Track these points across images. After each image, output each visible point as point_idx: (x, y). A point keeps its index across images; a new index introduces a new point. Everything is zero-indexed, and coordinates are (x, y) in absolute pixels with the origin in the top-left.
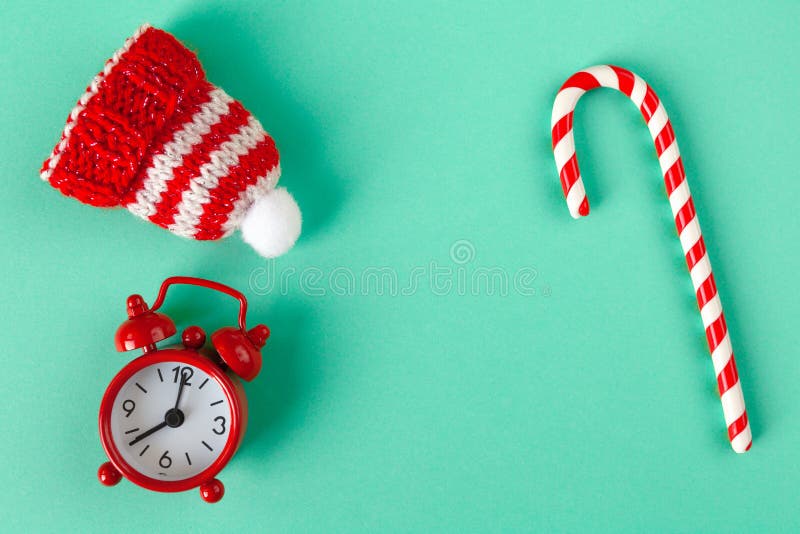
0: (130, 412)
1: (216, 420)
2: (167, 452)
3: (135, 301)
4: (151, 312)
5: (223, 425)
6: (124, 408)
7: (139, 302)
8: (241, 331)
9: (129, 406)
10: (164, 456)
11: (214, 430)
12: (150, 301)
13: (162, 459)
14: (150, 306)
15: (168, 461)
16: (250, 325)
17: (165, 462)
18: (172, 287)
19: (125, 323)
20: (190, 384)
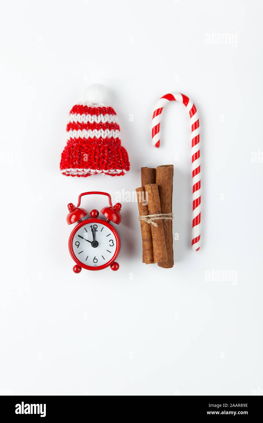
0: (78, 246)
1: (110, 241)
2: (95, 257)
3: (71, 206)
4: (77, 208)
5: (113, 243)
7: (72, 205)
8: (111, 207)
9: (77, 244)
10: (94, 259)
11: (110, 245)
12: (76, 204)
13: (94, 260)
14: (76, 206)
15: (96, 260)
16: (114, 204)
17: (95, 261)
18: (82, 197)
19: (69, 214)
20: (97, 231)
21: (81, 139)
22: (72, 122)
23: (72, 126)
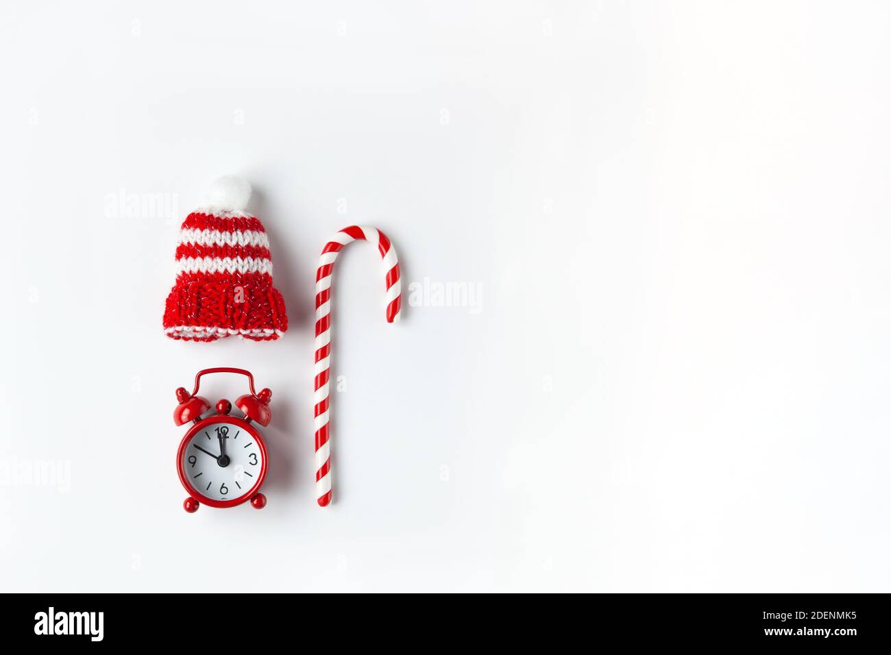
0: (194, 463)
1: (250, 456)
2: (224, 484)
4: (192, 397)
5: (255, 458)
6: (190, 462)
7: (183, 392)
8: (253, 396)
9: (192, 460)
10: (222, 487)
11: (251, 463)
12: (190, 391)
14: (191, 393)
15: (226, 489)
16: (258, 391)
17: (224, 490)
18: (202, 377)
19: (177, 408)
20: (228, 437)
21: (202, 274)
22: (186, 243)
23: (185, 251)
